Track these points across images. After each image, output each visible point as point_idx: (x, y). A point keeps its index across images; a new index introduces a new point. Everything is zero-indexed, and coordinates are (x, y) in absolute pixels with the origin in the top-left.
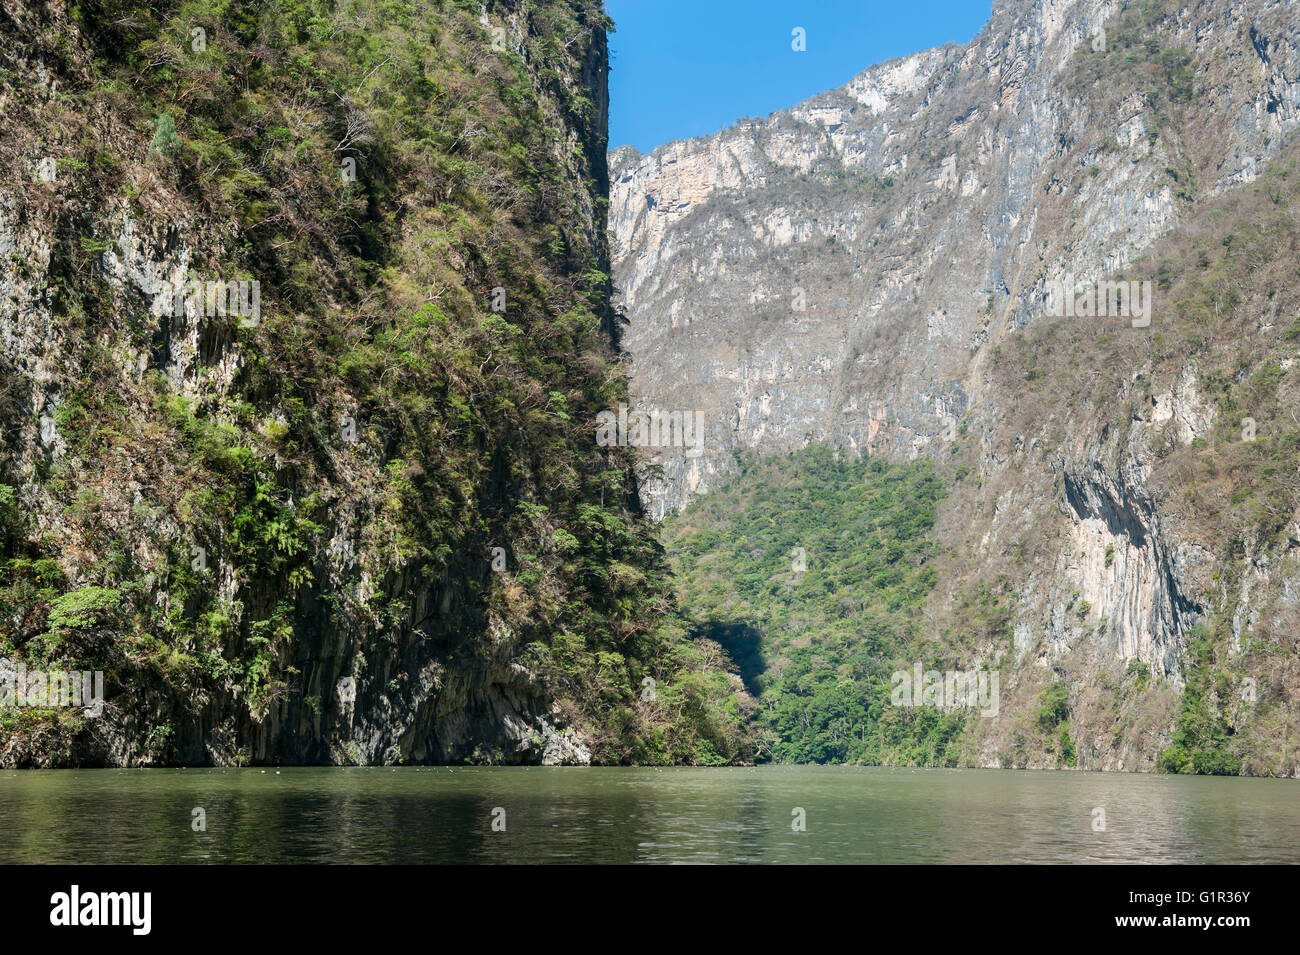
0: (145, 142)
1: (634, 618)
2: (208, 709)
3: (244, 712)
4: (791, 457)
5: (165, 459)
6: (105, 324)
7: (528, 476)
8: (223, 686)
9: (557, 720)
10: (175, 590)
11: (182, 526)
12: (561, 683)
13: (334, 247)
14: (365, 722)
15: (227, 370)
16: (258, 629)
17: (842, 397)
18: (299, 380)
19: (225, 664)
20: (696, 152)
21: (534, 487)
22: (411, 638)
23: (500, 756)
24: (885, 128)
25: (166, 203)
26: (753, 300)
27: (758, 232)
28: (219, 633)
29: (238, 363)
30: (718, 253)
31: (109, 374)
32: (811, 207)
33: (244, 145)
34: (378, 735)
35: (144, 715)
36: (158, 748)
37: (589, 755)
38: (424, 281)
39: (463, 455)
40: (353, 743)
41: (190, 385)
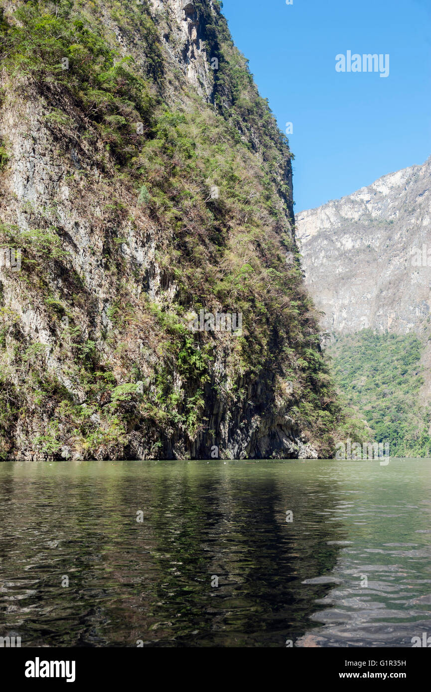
0: (135, 199)
1: (329, 397)
2: (173, 435)
3: (187, 437)
4: (356, 334)
5: (150, 330)
6: (124, 275)
7: (285, 337)
8: (178, 426)
9: (303, 440)
10: (158, 385)
11: (159, 358)
12: (303, 424)
13: (207, 241)
14: (232, 441)
15: (171, 292)
16: (190, 401)
17: (376, 309)
18: (200, 296)
19: (179, 416)
20: (312, 214)
21: (287, 341)
22: (247, 405)
23: (283, 455)
24: (389, 200)
25: (146, 224)
26: (337, 272)
27: (339, 245)
28: (176, 403)
29: (176, 289)
30: (322, 254)
31: (127, 294)
32: (360, 234)
33: (173, 199)
34: (237, 446)
35: (149, 438)
36: (156, 452)
37: (317, 455)
38: (241, 256)
39: (262, 327)
40: (228, 450)
41: (157, 299)
